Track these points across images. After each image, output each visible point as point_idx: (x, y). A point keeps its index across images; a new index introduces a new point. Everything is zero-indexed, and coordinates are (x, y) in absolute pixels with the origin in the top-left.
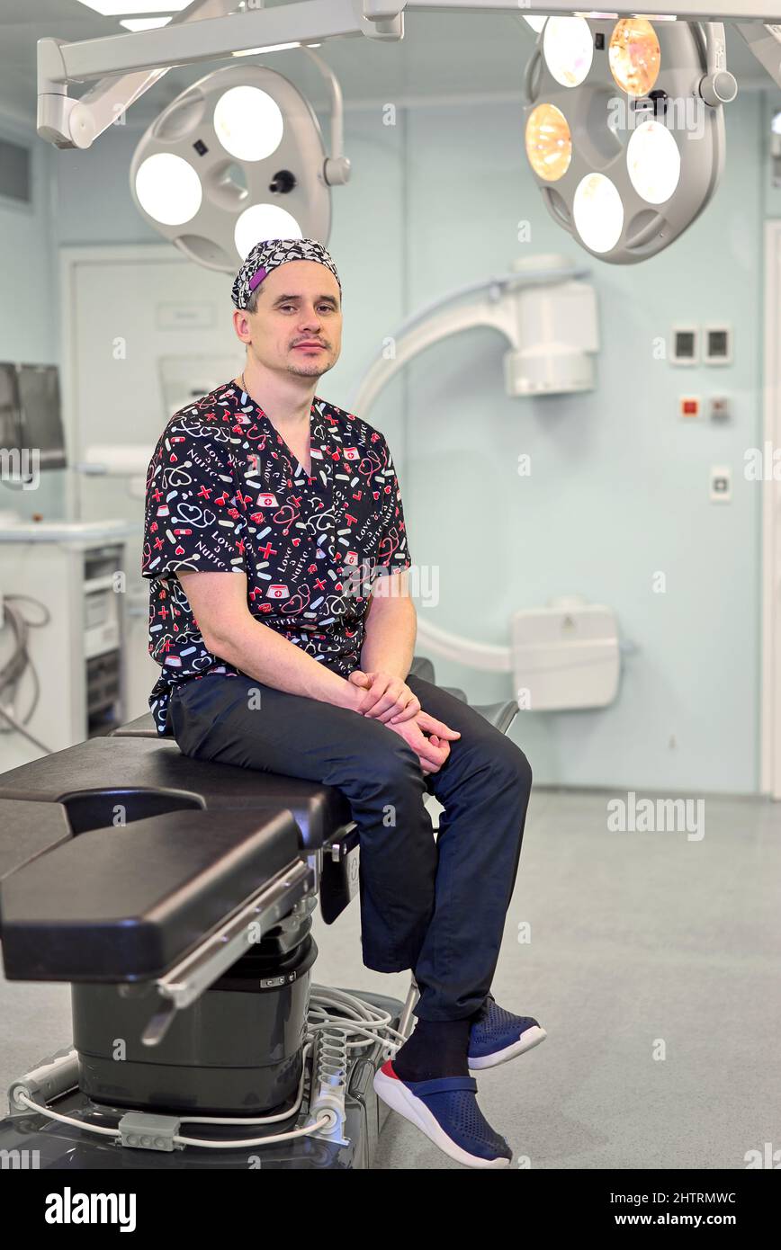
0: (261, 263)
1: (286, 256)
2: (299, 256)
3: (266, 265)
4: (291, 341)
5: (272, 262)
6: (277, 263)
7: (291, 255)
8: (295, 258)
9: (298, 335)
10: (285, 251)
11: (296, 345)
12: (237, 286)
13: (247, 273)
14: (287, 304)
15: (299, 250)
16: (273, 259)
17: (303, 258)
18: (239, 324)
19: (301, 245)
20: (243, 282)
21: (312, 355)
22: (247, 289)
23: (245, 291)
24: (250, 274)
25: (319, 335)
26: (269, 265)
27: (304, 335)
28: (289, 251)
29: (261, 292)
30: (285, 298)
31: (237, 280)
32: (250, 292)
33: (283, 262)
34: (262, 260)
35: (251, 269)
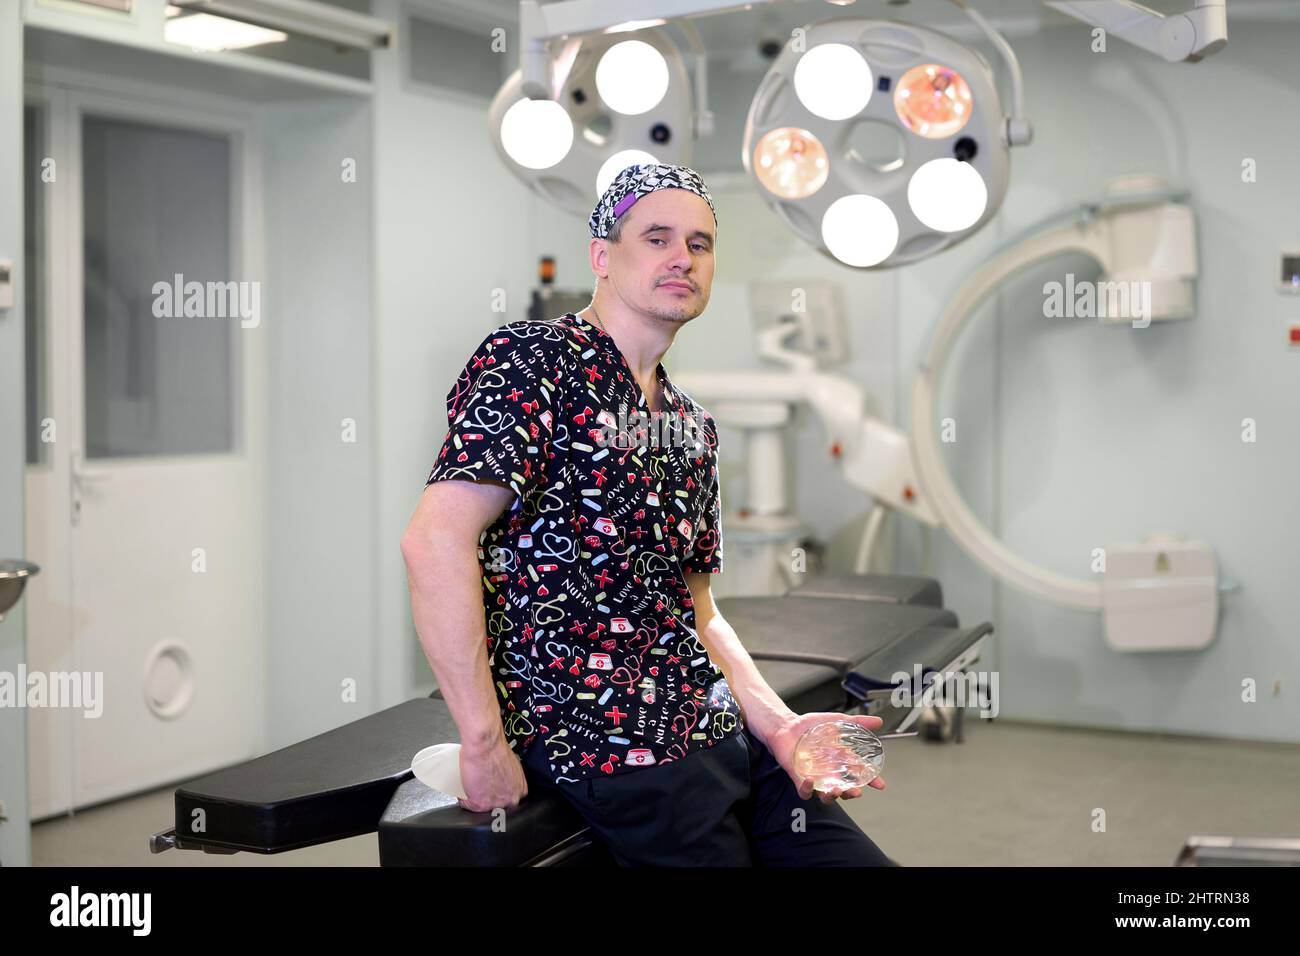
0: (631, 187)
1: (661, 183)
2: (676, 184)
3: (636, 190)
4: (657, 278)
5: (643, 188)
6: (650, 189)
7: (666, 182)
8: (671, 186)
9: (665, 272)
10: (659, 177)
11: (661, 283)
12: (598, 212)
13: (612, 198)
14: (655, 235)
15: (676, 178)
16: (645, 184)
17: (680, 187)
18: (596, 255)
19: (678, 172)
20: (606, 208)
21: (681, 296)
22: (611, 215)
23: (608, 218)
24: (616, 199)
25: (690, 275)
26: (640, 191)
27: (672, 273)
28: (665, 177)
29: (627, 219)
30: (655, 228)
31: (600, 205)
32: (613, 219)
33: (657, 188)
34: (632, 185)
35: (617, 194)
